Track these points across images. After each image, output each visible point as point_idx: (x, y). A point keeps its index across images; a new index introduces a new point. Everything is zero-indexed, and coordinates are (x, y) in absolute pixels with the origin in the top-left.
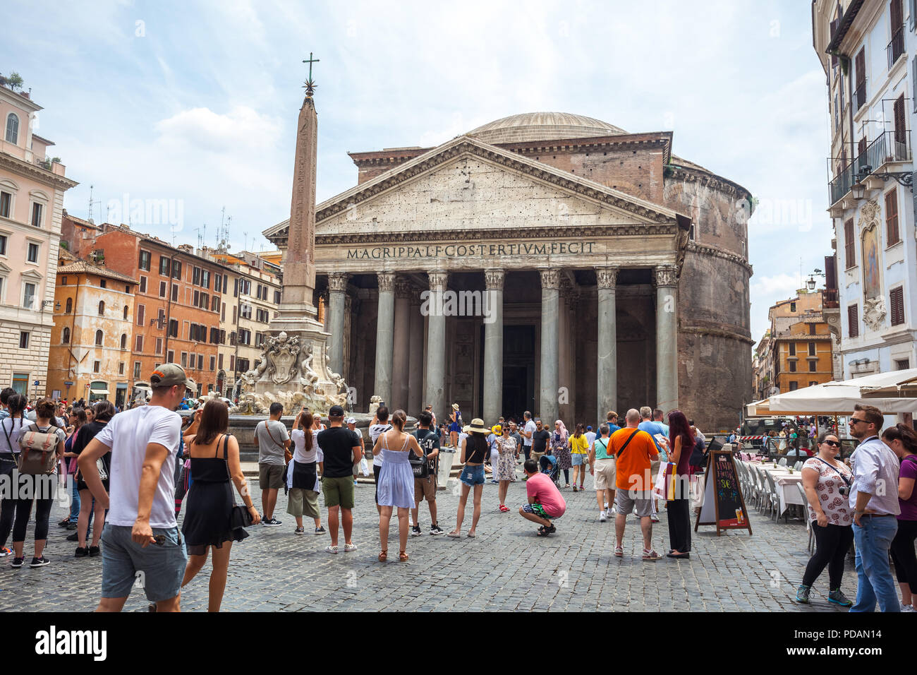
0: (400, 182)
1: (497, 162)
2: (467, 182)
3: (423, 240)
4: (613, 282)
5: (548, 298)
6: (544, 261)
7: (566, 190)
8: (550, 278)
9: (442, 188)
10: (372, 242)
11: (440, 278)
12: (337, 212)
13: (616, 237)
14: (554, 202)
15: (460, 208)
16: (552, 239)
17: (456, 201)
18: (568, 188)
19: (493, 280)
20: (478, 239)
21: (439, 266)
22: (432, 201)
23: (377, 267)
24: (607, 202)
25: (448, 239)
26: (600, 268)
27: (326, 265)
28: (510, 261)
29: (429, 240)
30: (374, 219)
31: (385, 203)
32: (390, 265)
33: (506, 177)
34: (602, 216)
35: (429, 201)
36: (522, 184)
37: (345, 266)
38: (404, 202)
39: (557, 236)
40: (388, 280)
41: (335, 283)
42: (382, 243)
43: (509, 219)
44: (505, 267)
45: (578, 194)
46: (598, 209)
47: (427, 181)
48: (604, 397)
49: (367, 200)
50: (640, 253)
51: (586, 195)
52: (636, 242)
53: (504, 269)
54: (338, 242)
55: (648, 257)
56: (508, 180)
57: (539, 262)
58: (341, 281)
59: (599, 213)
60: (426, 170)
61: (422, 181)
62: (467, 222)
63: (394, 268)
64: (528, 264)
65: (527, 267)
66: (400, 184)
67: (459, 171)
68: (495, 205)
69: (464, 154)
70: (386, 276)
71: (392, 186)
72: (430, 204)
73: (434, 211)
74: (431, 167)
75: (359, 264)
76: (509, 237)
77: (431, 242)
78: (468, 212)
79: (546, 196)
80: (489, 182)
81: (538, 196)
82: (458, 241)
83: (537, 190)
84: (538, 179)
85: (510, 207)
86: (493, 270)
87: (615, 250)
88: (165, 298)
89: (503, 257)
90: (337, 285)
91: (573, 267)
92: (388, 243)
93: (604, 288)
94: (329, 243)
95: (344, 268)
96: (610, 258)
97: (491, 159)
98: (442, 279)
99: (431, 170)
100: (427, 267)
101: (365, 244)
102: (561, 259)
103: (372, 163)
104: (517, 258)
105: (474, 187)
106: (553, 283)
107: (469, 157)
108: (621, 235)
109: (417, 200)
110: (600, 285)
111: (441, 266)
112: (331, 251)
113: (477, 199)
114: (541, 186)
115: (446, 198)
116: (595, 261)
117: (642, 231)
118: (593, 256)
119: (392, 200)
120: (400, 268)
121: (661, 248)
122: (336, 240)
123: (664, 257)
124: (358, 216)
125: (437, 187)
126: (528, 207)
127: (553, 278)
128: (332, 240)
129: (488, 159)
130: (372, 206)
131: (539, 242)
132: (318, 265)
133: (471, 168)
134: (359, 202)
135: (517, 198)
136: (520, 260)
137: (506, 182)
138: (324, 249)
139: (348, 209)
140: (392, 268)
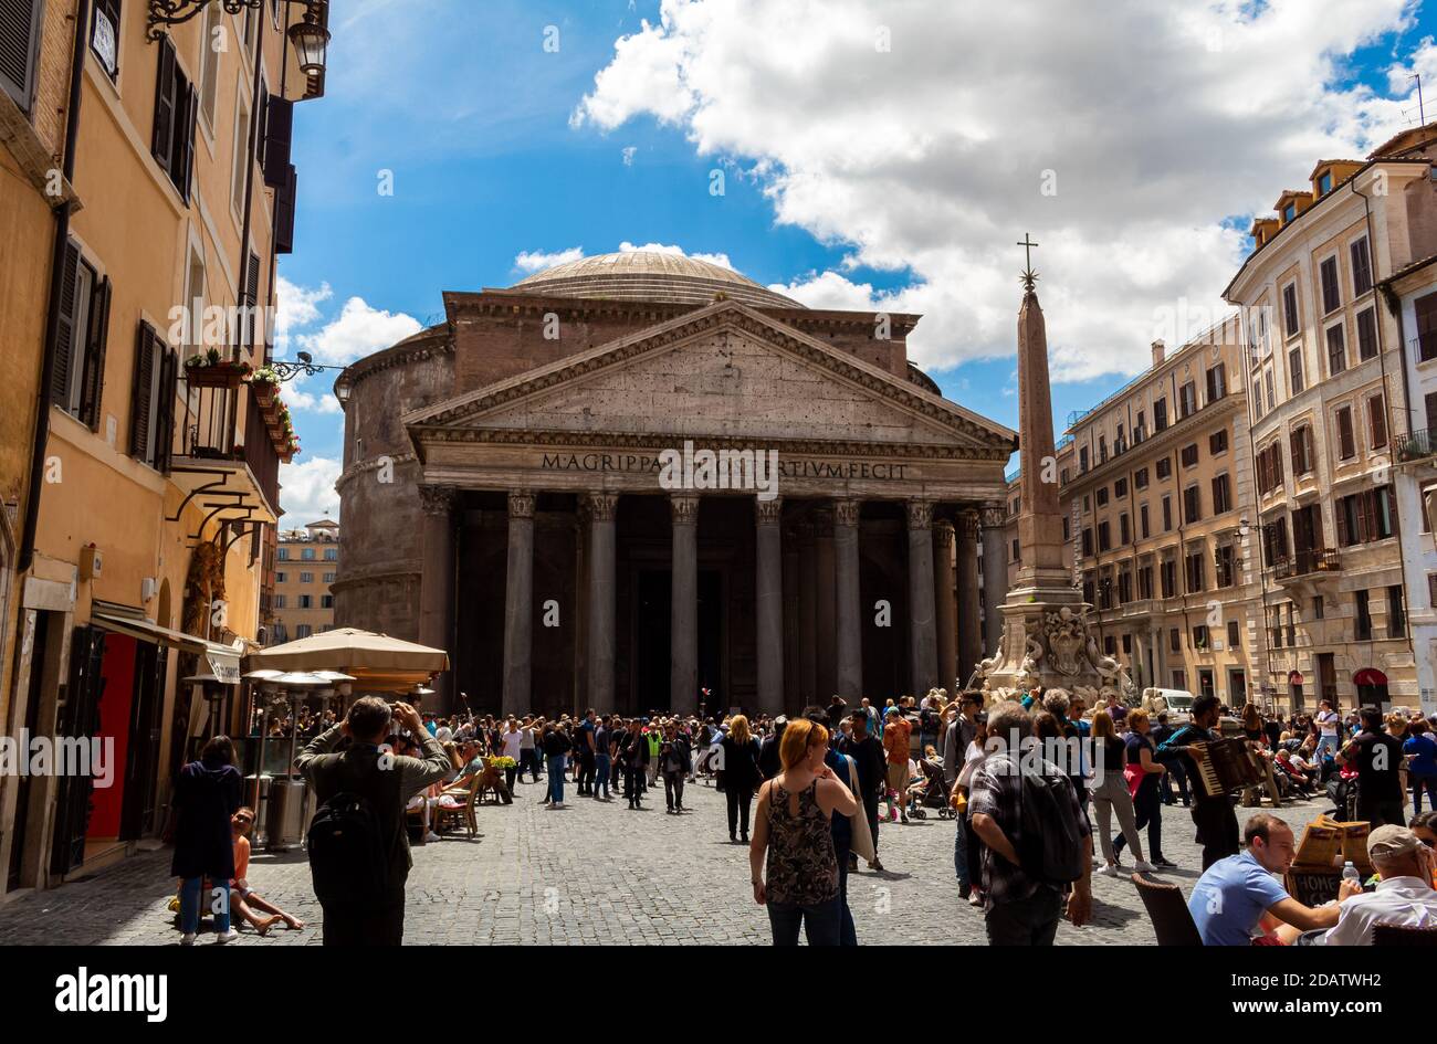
0: (628, 357)
1: (774, 342)
2: (728, 366)
4: (930, 521)
6: (840, 487)
7: (869, 390)
8: (849, 512)
9: (691, 372)
10: (586, 444)
11: (690, 506)
12: (526, 393)
13: (935, 460)
14: (851, 407)
15: (718, 404)
16: (853, 457)
17: (712, 393)
18: (872, 388)
19: (770, 511)
22: (676, 390)
23: (593, 484)
24: (923, 412)
26: (912, 501)
27: (506, 476)
28: (792, 485)
30: (586, 411)
31: (603, 387)
32: (613, 482)
33: (785, 365)
34: (915, 430)
35: (672, 390)
36: (807, 378)
37: (541, 480)
38: (632, 388)
39: (860, 454)
40: (610, 501)
41: (522, 505)
42: (601, 448)
43: (790, 424)
44: (787, 494)
45: (885, 397)
46: (910, 421)
47: (667, 360)
49: (575, 380)
50: (966, 482)
51: (897, 399)
52: (959, 464)
54: (529, 442)
55: (977, 490)
56: (787, 368)
57: (834, 488)
58: (531, 502)
59: (911, 426)
60: (669, 342)
61: (661, 359)
62: (730, 425)
63: (620, 486)
64: (818, 490)
65: (818, 494)
66: (629, 361)
67: (715, 349)
68: (770, 403)
69: (725, 325)
70: (608, 498)
71: (616, 361)
72: (673, 396)
73: (680, 405)
75: (563, 478)
76: (793, 452)
78: (731, 410)
79: (841, 396)
80: (761, 369)
81: (830, 395)
83: (827, 386)
84: (831, 372)
85: (791, 409)
87: (933, 478)
91: (879, 496)
92: (613, 448)
94: (514, 442)
95: (538, 483)
96: (927, 487)
97: (764, 338)
99: (675, 343)
101: (573, 447)
102: (864, 486)
103: (481, 310)
104: (803, 481)
105: (739, 376)
107: (731, 330)
108: (943, 457)
109: (654, 387)
110: (915, 523)
112: (514, 454)
113: (744, 392)
114: (834, 382)
115: (697, 388)
116: (908, 490)
117: (969, 454)
118: (905, 484)
119: (613, 383)
120: (630, 487)
121: (990, 478)
122: (527, 438)
123: (994, 490)
124: (558, 403)
125: (685, 368)
126: (817, 411)
127: (854, 510)
128: (521, 437)
129: (761, 336)
130: (581, 389)
131: (834, 461)
132: (493, 476)
133: (734, 348)
134: (563, 381)
135: (802, 395)
136: (807, 484)
137: (785, 372)
138: (502, 451)
139: (544, 390)
140: (617, 486)
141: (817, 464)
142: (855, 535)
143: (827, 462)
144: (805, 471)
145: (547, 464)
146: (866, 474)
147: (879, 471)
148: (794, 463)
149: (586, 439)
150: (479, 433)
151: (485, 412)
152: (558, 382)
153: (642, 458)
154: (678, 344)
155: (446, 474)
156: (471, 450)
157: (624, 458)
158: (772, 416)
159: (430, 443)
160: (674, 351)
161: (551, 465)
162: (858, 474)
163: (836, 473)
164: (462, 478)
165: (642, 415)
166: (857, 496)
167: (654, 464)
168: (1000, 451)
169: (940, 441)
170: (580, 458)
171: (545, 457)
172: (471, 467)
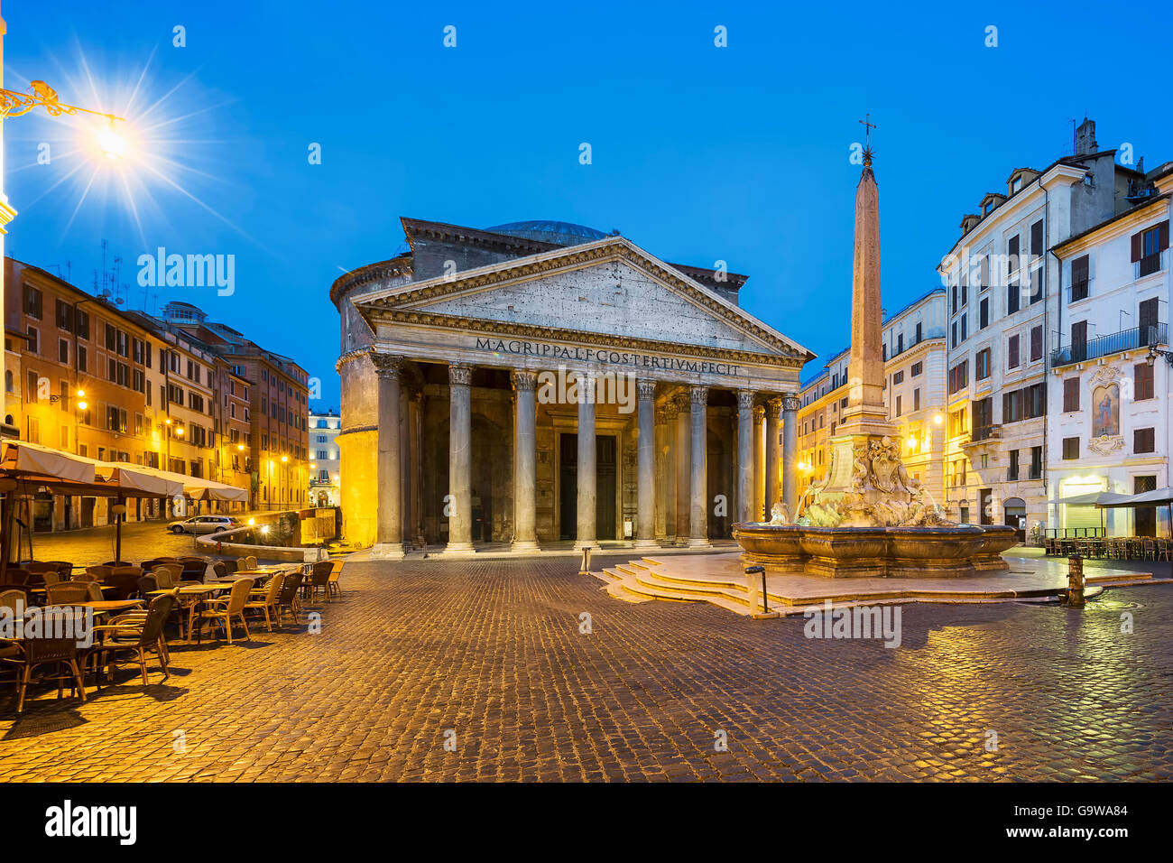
0: (543, 271)
1: (652, 272)
2: (618, 286)
3: (574, 341)
4: (751, 404)
5: (699, 413)
6: (695, 378)
8: (701, 395)
9: (591, 288)
10: (511, 333)
12: (460, 290)
13: (758, 363)
14: (704, 324)
15: (611, 313)
16: (705, 358)
17: (607, 304)
18: (718, 312)
19: (648, 391)
20: (633, 348)
21: (589, 371)
22: (580, 299)
23: (517, 363)
25: (601, 344)
26: (742, 390)
27: (447, 352)
28: (663, 374)
29: (580, 341)
30: (511, 308)
31: (524, 292)
33: (659, 290)
34: (745, 343)
35: (577, 299)
36: (674, 300)
37: (475, 357)
38: (547, 295)
39: (709, 357)
40: (531, 378)
41: (460, 375)
42: (524, 337)
43: (662, 331)
44: (658, 379)
46: (742, 337)
47: (573, 276)
49: (501, 283)
50: (776, 380)
52: (772, 368)
53: (655, 381)
54: (465, 327)
55: (782, 385)
56: (661, 294)
57: (691, 378)
59: (743, 340)
60: (575, 263)
61: (569, 275)
62: (619, 329)
64: (680, 379)
65: (680, 381)
66: (543, 274)
67: (609, 273)
68: (648, 316)
70: (529, 374)
71: (533, 273)
72: (577, 304)
73: (583, 311)
75: (492, 357)
76: (665, 351)
77: (582, 344)
78: (621, 318)
79: (697, 316)
80: (642, 291)
82: (612, 347)
83: (687, 308)
84: (690, 298)
86: (646, 381)
87: (756, 376)
89: (657, 369)
90: (462, 377)
91: (721, 386)
92: (531, 338)
93: (747, 407)
94: (451, 326)
95: (473, 360)
96: (752, 381)
97: (644, 268)
99: (579, 265)
100: (575, 369)
101: (501, 334)
102: (711, 378)
104: (670, 372)
105: (627, 294)
106: (702, 400)
107: (620, 260)
109: (563, 295)
110: (743, 405)
111: (593, 371)
112: (452, 336)
113: (630, 306)
114: (693, 305)
115: (596, 299)
116: (738, 383)
117: (779, 361)
118: (738, 378)
119: (532, 289)
121: (791, 378)
122: (462, 324)
123: (793, 386)
124: (487, 300)
125: (587, 284)
126: (680, 324)
127: (704, 394)
128: (457, 323)
129: (642, 267)
130: (506, 292)
131: (692, 360)
132: (435, 352)
133: (623, 273)
134: (490, 283)
135: (671, 313)
136: (673, 374)
137: (659, 295)
138: (441, 332)
139: (475, 289)
140: (537, 366)
141: (680, 362)
142: (704, 410)
143: (687, 360)
144: (672, 365)
145: (480, 346)
146: (712, 370)
147: (721, 369)
148: (665, 359)
149: (510, 329)
150: (421, 316)
151: (426, 301)
152: (486, 284)
153: (555, 347)
154: (581, 266)
155: (395, 347)
156: (416, 330)
157: (541, 346)
158: (649, 325)
159: (379, 321)
160: (578, 270)
161: (483, 347)
162: (707, 370)
163: (693, 368)
164: (408, 351)
166: (706, 385)
168: (797, 361)
169: (760, 352)
170: (506, 343)
171: (479, 341)
172: (413, 342)
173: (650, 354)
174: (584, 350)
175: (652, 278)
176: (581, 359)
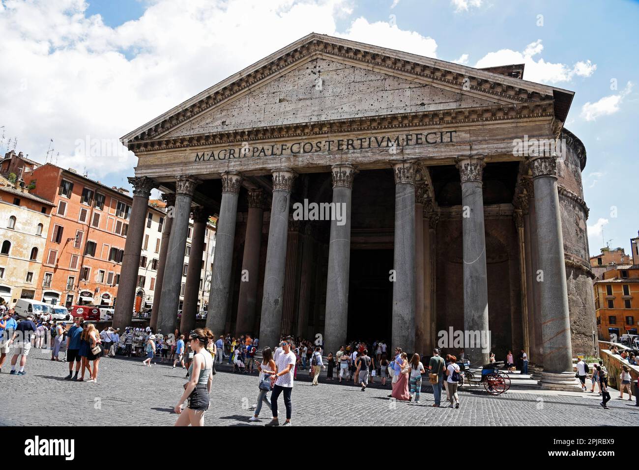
0: (250, 85)
1: (348, 57)
3: (268, 138)
4: (478, 174)
5: (403, 194)
7: (422, 78)
8: (404, 172)
9: (291, 88)
10: (218, 143)
11: (283, 177)
12: (189, 118)
13: (480, 123)
14: (408, 93)
15: (307, 106)
16: (407, 129)
17: (304, 99)
19: (340, 176)
20: (325, 133)
21: (283, 165)
22: (280, 101)
23: (222, 169)
25: (294, 136)
26: (462, 159)
27: (175, 169)
28: (359, 155)
29: (274, 138)
30: (223, 123)
31: (235, 107)
32: (234, 165)
33: (357, 72)
35: (278, 100)
36: (373, 78)
37: (192, 169)
38: (253, 105)
39: (412, 126)
40: (231, 180)
41: (181, 186)
42: (228, 144)
43: (359, 112)
44: (354, 163)
45: (435, 81)
46: (459, 96)
47: (276, 83)
48: (473, 312)
49: (218, 105)
51: (444, 81)
53: (352, 165)
54: (187, 146)
56: (359, 76)
57: (392, 154)
58: (187, 184)
60: (276, 71)
61: (273, 83)
63: (238, 168)
64: (379, 158)
65: (378, 160)
66: (250, 88)
67: (309, 71)
68: (345, 100)
69: (314, 53)
70: (230, 177)
72: (277, 106)
73: (282, 110)
74: (281, 69)
75: (204, 167)
76: (358, 130)
77: (276, 140)
78: (316, 109)
79: (400, 87)
80: (339, 78)
81: (391, 88)
82: (304, 137)
83: (389, 81)
84: (390, 70)
85: (360, 100)
86: (340, 166)
87: (480, 138)
88: (86, 223)
89: (352, 151)
90: (182, 188)
92: (233, 144)
93: (469, 180)
94: (179, 147)
95: (191, 172)
96: (474, 147)
97: (341, 56)
98: (286, 178)
99: (281, 71)
100: (271, 166)
101: (212, 146)
102: (417, 151)
104: (367, 152)
106: (408, 177)
107: (319, 56)
108: (487, 120)
109: (266, 101)
110: (464, 178)
111: (286, 164)
112: (180, 155)
113: (327, 94)
114: (394, 77)
115: (294, 97)
116: (457, 150)
118: (453, 145)
119: (242, 103)
120: (244, 168)
124: (208, 121)
125: (287, 87)
126: (380, 99)
127: (408, 171)
128: (182, 143)
129: (338, 55)
130: (221, 111)
131: (393, 134)
132: (168, 170)
133: (321, 67)
134: (210, 106)
135: (369, 91)
136: (369, 154)
137: (356, 77)
138: (174, 154)
139: (200, 114)
140: (236, 168)
141: (379, 139)
143: (387, 135)
144: (369, 144)
146: (420, 141)
147: (431, 138)
148: (361, 139)
150: (160, 143)
151: (167, 132)
152: (207, 108)
153: (254, 148)
154: (283, 72)
156: (159, 156)
158: (346, 108)
160: (282, 76)
161: (200, 159)
162: (413, 142)
164: (151, 172)
165: (256, 120)
166: (412, 159)
167: (261, 152)
169: (483, 108)
170: (216, 153)
171: (197, 155)
172: (157, 165)
173: (344, 137)
174: (279, 146)
175: (349, 63)
176: (276, 155)
